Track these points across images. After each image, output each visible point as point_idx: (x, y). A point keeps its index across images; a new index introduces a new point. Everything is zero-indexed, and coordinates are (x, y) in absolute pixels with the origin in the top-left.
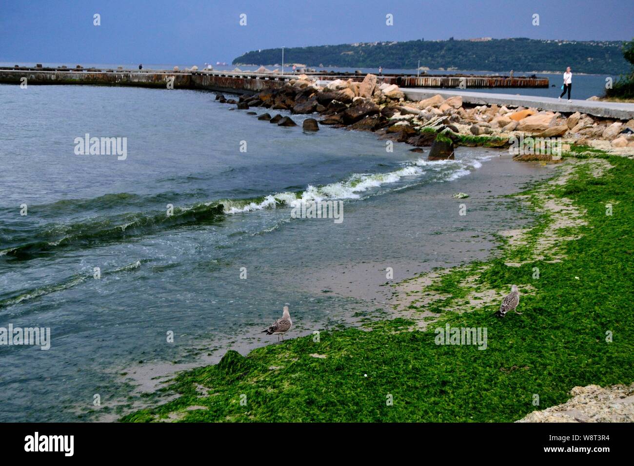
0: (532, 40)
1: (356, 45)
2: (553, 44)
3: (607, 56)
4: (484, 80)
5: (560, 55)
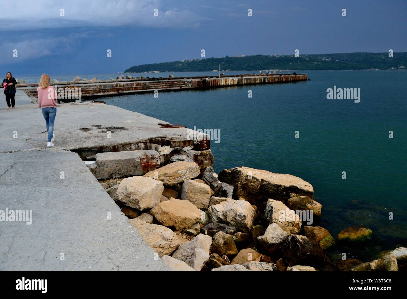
0: (264, 56)
1: (183, 61)
2: (274, 57)
3: (298, 61)
4: (267, 78)
5: (277, 62)
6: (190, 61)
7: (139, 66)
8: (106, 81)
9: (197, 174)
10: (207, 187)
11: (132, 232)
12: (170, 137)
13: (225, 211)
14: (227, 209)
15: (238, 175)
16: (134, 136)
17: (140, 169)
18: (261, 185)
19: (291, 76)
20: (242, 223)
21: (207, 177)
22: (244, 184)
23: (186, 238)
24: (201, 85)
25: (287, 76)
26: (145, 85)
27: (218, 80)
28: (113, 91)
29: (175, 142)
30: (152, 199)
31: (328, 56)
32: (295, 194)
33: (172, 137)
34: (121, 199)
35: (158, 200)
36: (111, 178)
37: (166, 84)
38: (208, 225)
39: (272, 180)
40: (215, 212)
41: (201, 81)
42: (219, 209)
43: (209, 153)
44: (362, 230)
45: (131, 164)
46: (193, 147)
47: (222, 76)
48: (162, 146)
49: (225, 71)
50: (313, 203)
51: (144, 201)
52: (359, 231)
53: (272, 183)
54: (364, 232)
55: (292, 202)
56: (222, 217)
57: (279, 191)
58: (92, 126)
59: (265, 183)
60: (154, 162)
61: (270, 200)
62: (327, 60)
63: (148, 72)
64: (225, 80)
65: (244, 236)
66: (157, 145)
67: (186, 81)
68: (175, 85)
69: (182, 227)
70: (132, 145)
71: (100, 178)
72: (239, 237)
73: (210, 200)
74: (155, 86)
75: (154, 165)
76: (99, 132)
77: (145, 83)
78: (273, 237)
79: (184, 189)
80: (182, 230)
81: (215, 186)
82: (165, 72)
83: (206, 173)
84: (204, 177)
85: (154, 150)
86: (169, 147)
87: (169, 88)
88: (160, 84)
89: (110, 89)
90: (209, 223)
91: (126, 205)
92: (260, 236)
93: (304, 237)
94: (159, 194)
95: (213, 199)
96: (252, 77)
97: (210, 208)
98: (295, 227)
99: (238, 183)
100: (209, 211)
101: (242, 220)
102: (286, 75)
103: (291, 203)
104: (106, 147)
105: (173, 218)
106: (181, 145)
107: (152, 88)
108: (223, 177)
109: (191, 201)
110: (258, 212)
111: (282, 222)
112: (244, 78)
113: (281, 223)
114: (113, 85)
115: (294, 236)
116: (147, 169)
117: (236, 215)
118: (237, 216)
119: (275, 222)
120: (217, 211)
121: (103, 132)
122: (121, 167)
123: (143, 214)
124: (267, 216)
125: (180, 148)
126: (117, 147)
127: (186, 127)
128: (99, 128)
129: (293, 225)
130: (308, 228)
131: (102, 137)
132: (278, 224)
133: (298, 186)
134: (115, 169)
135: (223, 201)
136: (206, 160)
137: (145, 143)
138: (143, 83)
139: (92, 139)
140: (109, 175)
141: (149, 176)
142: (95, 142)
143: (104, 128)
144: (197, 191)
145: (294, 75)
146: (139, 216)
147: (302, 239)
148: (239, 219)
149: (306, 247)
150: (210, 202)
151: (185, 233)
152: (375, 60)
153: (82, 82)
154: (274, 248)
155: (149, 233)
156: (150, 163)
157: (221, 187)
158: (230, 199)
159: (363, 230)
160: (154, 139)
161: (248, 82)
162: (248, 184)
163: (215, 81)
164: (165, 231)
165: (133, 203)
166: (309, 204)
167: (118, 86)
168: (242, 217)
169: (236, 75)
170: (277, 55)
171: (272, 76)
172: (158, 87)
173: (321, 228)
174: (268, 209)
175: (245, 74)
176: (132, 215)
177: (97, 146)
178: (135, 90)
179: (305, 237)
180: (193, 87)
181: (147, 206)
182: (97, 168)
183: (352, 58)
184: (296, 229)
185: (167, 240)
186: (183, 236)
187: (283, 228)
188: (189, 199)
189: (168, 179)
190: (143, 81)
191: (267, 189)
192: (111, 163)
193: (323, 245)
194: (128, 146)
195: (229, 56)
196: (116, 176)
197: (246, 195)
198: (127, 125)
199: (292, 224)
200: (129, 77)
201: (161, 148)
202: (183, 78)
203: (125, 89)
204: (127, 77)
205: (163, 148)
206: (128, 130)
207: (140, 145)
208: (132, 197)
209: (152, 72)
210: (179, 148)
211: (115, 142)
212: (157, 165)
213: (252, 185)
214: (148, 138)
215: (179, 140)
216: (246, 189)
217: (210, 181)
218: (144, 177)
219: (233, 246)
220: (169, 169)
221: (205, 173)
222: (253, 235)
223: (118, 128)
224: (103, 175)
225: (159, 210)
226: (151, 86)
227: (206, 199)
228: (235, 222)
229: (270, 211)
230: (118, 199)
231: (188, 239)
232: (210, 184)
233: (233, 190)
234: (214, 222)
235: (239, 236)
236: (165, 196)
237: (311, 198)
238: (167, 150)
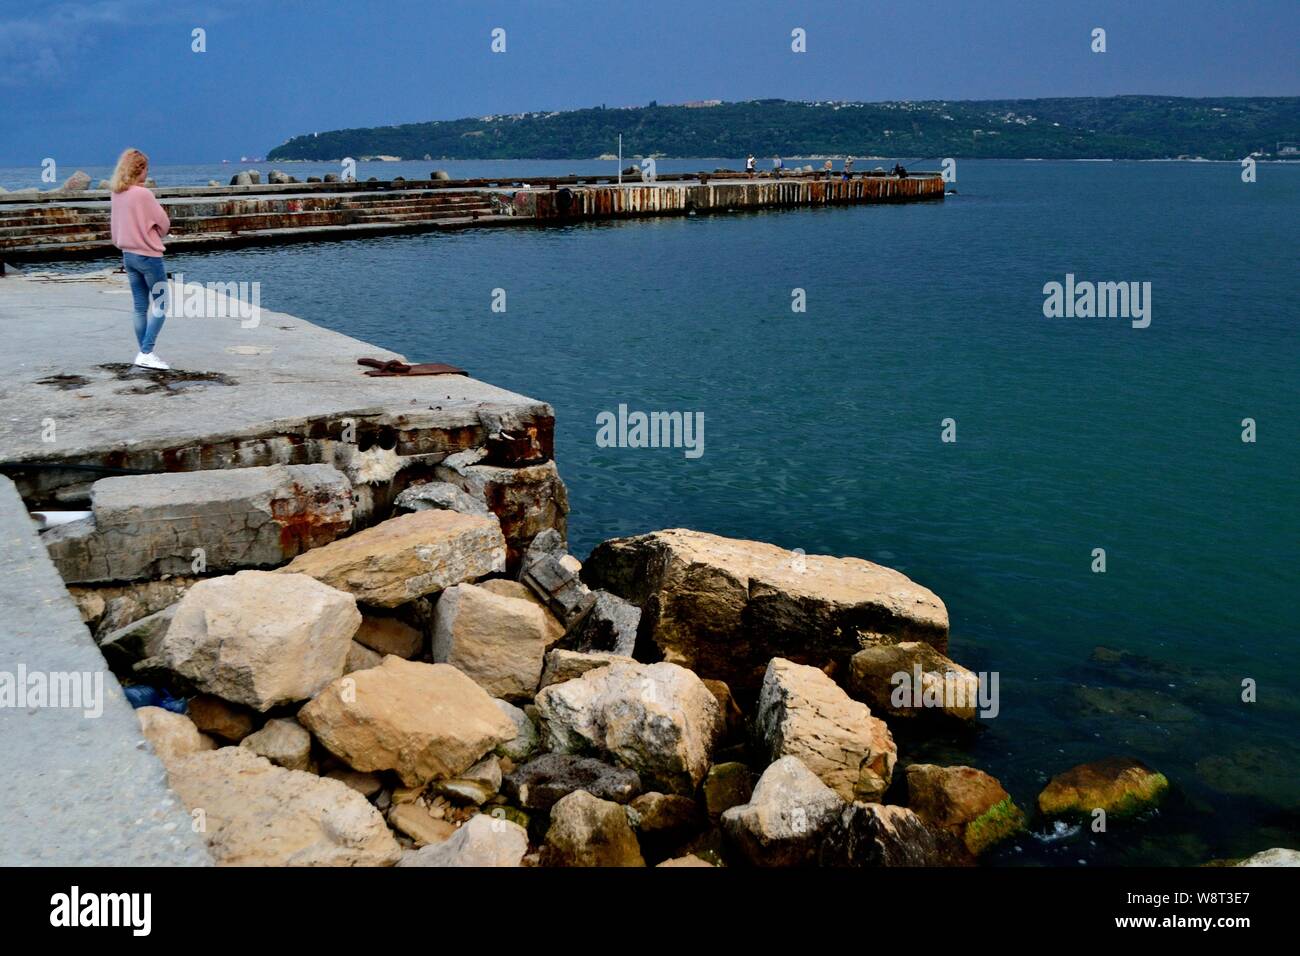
3: (915, 126)
4: (799, 186)
5: (838, 127)
6: (515, 118)
7: (322, 136)
8: (189, 192)
9: (495, 561)
10: (533, 613)
11: (170, 826)
12: (394, 414)
13: (600, 707)
14: (608, 701)
15: (660, 564)
16: (254, 410)
17: (272, 541)
18: (747, 602)
19: (887, 178)
20: (664, 755)
21: (536, 572)
22: (682, 597)
23: (444, 818)
24: (552, 212)
25: (871, 178)
26: (338, 207)
27: (616, 191)
28: (214, 229)
29: (414, 433)
30: (310, 663)
31: (1022, 106)
32: (879, 636)
33: (402, 413)
34: (181, 666)
35: (334, 667)
36: (153, 576)
37: (419, 203)
38: (534, 763)
39: (791, 580)
40: (561, 711)
41: (552, 193)
42: (578, 699)
43: (549, 477)
44: (1129, 779)
45: (232, 522)
46: (483, 452)
47: (629, 175)
48: (363, 449)
49: (645, 157)
50: (945, 670)
51: (274, 673)
52: (1119, 782)
53: (789, 594)
54: (1138, 784)
55: (866, 666)
56: (588, 733)
57: (818, 625)
58: (94, 368)
59: (762, 593)
60: (328, 514)
61: (778, 662)
62: (1018, 120)
64: (642, 192)
65: (673, 809)
66: (342, 444)
67: (496, 194)
68: (453, 208)
69: (427, 774)
70: (243, 444)
71: (106, 579)
72: (652, 811)
73: (545, 663)
74: (375, 213)
75: (326, 526)
76: (119, 392)
77: (341, 199)
78: (784, 812)
79: (443, 619)
80: (430, 784)
81: (570, 606)
82: (421, 158)
83: (533, 555)
84: (527, 572)
85: (330, 466)
86: (392, 451)
87: (429, 221)
88: (397, 204)
89: (202, 221)
90: (538, 755)
91: (204, 689)
92: (733, 809)
93: (902, 813)
94: (341, 643)
95: (556, 658)
96: (744, 183)
97: (541, 697)
98: (870, 771)
99: (657, 593)
100: (539, 708)
101: (666, 743)
102: (869, 174)
103: (861, 670)
104: (137, 454)
105: (392, 741)
106: (440, 446)
107: (367, 221)
108: (601, 570)
109: (468, 669)
110: (735, 706)
111: (819, 753)
112: (711, 184)
113: (817, 757)
114: (215, 207)
115: (864, 809)
116: (300, 543)
117: (642, 724)
118: (646, 727)
119: (793, 753)
120: (567, 707)
121: (136, 391)
122: (196, 533)
123: (271, 724)
124: (767, 726)
125: (436, 456)
126: (184, 455)
127: (466, 374)
128: (123, 378)
129: (864, 761)
130: (924, 774)
131: (128, 412)
132: (806, 759)
133: (888, 605)
134: (169, 543)
135: (596, 666)
136: (537, 502)
137: (295, 437)
138: (332, 202)
139: (84, 420)
140: (146, 564)
141: (302, 571)
142: (97, 434)
143: (140, 376)
144: (492, 630)
145: (898, 177)
147: (893, 819)
148: (652, 739)
149: (911, 852)
150: (543, 671)
151: (440, 799)
152: (1196, 123)
153: (98, 191)
154: (788, 856)
155: (274, 812)
156: (311, 519)
157: (592, 610)
158: (622, 659)
159: (1135, 776)
160: (330, 423)
161: (728, 202)
162: (696, 597)
163: (602, 195)
164: (339, 802)
165: (229, 680)
167: (237, 210)
168: (667, 732)
169: (683, 173)
170: (836, 101)
171: (816, 179)
172: (389, 216)
173: (971, 773)
174: (768, 698)
175: (717, 171)
176: (226, 728)
177: (101, 451)
178: (301, 224)
179: (909, 812)
180: (520, 217)
181: (287, 694)
182: (96, 540)
183: (1110, 118)
184: (875, 776)
185: (345, 841)
186: (432, 808)
187: (826, 776)
188: (461, 661)
189: (379, 581)
190: (332, 191)
191: (772, 616)
192: (153, 516)
193: (980, 841)
194: (225, 448)
195: (659, 104)
196: (176, 571)
197: (689, 640)
198: (235, 364)
199: (860, 760)
200: (279, 176)
201: (357, 458)
202: (485, 183)
203: (264, 223)
204: (270, 175)
205: (367, 457)
206: (237, 384)
207: (276, 444)
208: (227, 658)
209: (372, 160)
210: (430, 457)
211: (172, 434)
212: (340, 524)
213: (712, 602)
214: (305, 416)
215: (433, 425)
216: (690, 616)
217: (551, 588)
218: (285, 572)
219: (626, 847)
220: (385, 541)
221: (531, 553)
222: (709, 801)
223: (198, 377)
224: (121, 566)
225: (333, 708)
226: (364, 214)
227: (530, 660)
228: (637, 751)
229: (775, 706)
230: (170, 663)
231: (452, 820)
232: (546, 598)
233: (637, 623)
234: (557, 749)
235: (653, 806)
236: (368, 647)
237: (941, 651)
238: (382, 464)
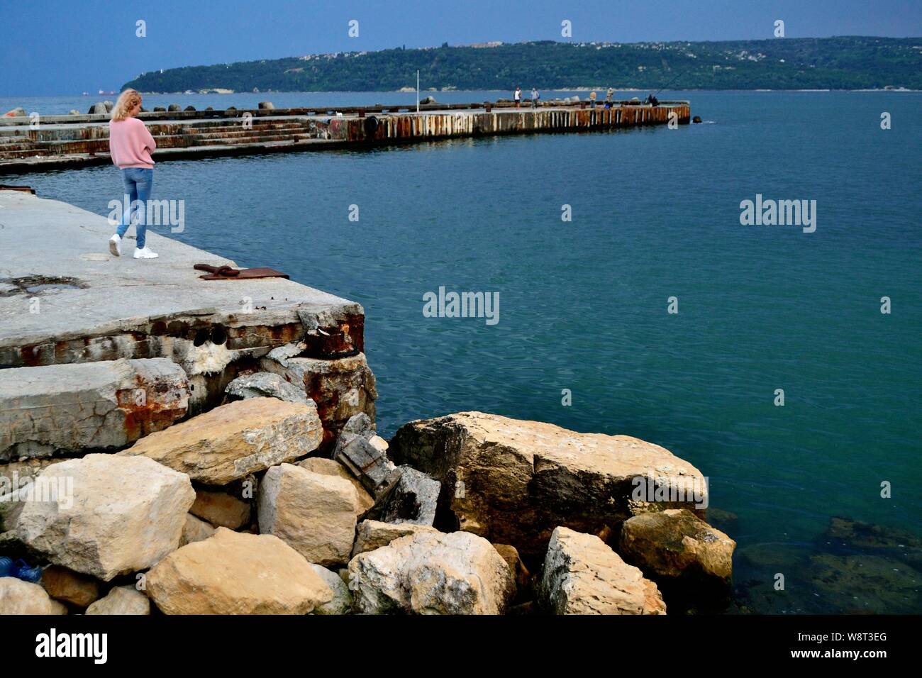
0: (559, 44)
1: (307, 58)
2: (589, 48)
3: (664, 62)
4: (568, 114)
5: (600, 64)
6: (329, 58)
7: (167, 72)
8: (54, 120)
9: (315, 443)
10: (346, 488)
12: (225, 313)
13: (406, 572)
14: (413, 567)
15: (457, 443)
16: (102, 311)
17: (115, 427)
18: (533, 475)
19: (641, 106)
20: (461, 615)
21: (349, 451)
22: (476, 472)
24: (361, 135)
25: (628, 106)
26: (180, 132)
27: (415, 118)
28: (75, 151)
29: (242, 330)
30: (149, 537)
31: (754, 46)
32: (647, 504)
33: (231, 312)
34: (34, 541)
35: (171, 540)
36: (12, 458)
39: (571, 456)
40: (372, 575)
41: (360, 120)
42: (386, 565)
43: (360, 367)
45: (82, 409)
46: (303, 346)
47: (426, 105)
48: (197, 344)
49: (439, 89)
50: (705, 534)
51: (116, 546)
53: (569, 469)
55: (636, 531)
56: (395, 595)
57: (594, 495)
59: (545, 467)
60: (166, 402)
61: (561, 531)
62: (750, 58)
63: (198, 92)
64: (436, 119)
66: (179, 340)
67: (314, 121)
68: (277, 133)
70: (92, 341)
73: (357, 532)
74: (212, 137)
75: (165, 412)
77: (183, 125)
79: (268, 494)
81: (378, 481)
82: (251, 91)
83: (346, 437)
84: (341, 451)
85: (169, 360)
86: (223, 346)
87: (258, 144)
88: (230, 130)
89: (65, 144)
91: (54, 561)
94: (177, 518)
95: (366, 528)
96: (522, 111)
97: (353, 563)
99: (455, 468)
100: (351, 573)
101: (464, 604)
102: (627, 103)
103: (633, 534)
105: (222, 605)
106: (265, 341)
107: (204, 144)
108: (405, 448)
109: (289, 539)
110: (524, 567)
112: (494, 112)
114: (75, 133)
116: (143, 427)
117: (443, 587)
118: (447, 590)
120: (376, 572)
122: (49, 420)
123: (115, 591)
124: (551, 587)
125: (260, 350)
126: (40, 351)
127: (287, 277)
133: (655, 477)
134: (27, 429)
135: (402, 535)
136: (349, 389)
137: (138, 335)
138: (175, 128)
140: (6, 447)
141: (144, 453)
143: (5, 281)
144: (311, 504)
145: (651, 106)
146: (99, 598)
148: (452, 600)
150: (356, 539)
152: (899, 59)
156: (153, 406)
157: (398, 484)
158: (424, 528)
160: (169, 322)
161: (509, 127)
162: (488, 472)
163: (403, 122)
165: (77, 553)
166: (691, 540)
167: (94, 135)
168: (465, 594)
169: (470, 102)
170: (598, 42)
171: (582, 108)
172: (223, 140)
174: (552, 562)
175: (499, 101)
176: (75, 596)
180: (334, 140)
181: (129, 565)
183: (827, 55)
188: (282, 531)
189: (212, 462)
190: (176, 119)
191: (554, 487)
192: (11, 406)
194: (76, 344)
196: (32, 454)
197: (483, 509)
198: (88, 270)
201: (193, 352)
202: (304, 112)
205: (201, 351)
206: (89, 287)
207: (121, 340)
208: (75, 534)
209: (209, 93)
210: (257, 351)
211: (30, 333)
212: (177, 411)
213: (502, 476)
214: (147, 316)
215: (258, 323)
216: (483, 488)
217: (361, 465)
218: (128, 454)
220: (216, 426)
221: (345, 434)
223: (54, 281)
225: (169, 577)
226: (201, 138)
227: (344, 531)
228: (438, 611)
229: (558, 570)
230: (24, 537)
232: (358, 474)
233: (437, 495)
234: (368, 609)
236: (202, 519)
237: (701, 517)
238: (214, 357)
